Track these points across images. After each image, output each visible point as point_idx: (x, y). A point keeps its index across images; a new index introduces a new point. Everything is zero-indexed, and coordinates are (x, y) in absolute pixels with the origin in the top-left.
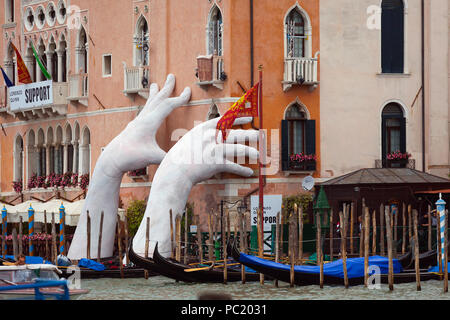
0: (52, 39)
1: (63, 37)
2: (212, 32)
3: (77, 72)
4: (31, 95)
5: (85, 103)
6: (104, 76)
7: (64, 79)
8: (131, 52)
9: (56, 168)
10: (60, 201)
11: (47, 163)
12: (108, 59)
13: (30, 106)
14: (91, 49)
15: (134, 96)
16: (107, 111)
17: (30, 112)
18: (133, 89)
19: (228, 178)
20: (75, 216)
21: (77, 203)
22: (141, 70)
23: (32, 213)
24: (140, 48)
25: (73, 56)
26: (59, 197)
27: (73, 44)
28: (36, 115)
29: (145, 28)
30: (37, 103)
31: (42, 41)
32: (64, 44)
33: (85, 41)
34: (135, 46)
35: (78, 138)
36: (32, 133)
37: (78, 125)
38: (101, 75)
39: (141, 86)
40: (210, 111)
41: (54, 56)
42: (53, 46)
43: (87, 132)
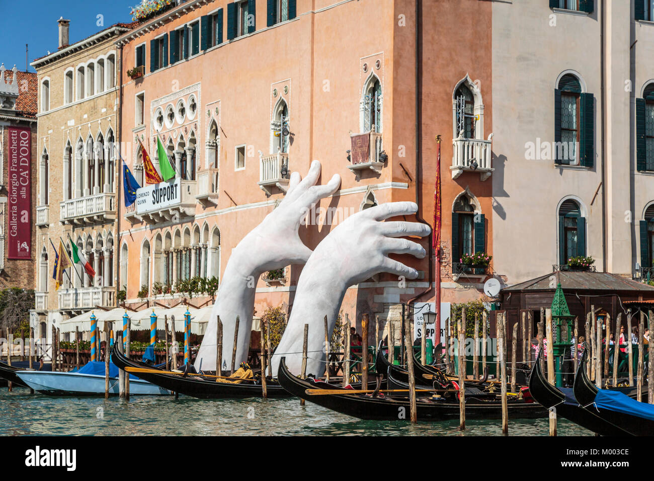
0: (182, 137)
1: (193, 134)
2: (369, 107)
3: (207, 166)
4: (158, 195)
5: (215, 201)
6: (236, 170)
7: (193, 178)
8: (268, 141)
9: (183, 273)
10: (186, 307)
11: (174, 268)
12: (241, 150)
13: (157, 206)
14: (222, 142)
15: (272, 189)
16: (240, 209)
17: (157, 215)
18: (270, 181)
19: (387, 280)
20: (203, 324)
21: (204, 309)
22: (279, 158)
23: (154, 319)
24: (279, 136)
25: (203, 152)
26: (185, 302)
27: (203, 139)
28: (163, 217)
29: (284, 112)
30: (165, 204)
31: (171, 141)
32: (193, 141)
33: (217, 134)
34: (272, 133)
35: (207, 239)
36: (159, 237)
37: (207, 225)
38: (233, 168)
39: (279, 176)
40: (365, 201)
41: (184, 155)
42: (182, 145)
43: (217, 233)
